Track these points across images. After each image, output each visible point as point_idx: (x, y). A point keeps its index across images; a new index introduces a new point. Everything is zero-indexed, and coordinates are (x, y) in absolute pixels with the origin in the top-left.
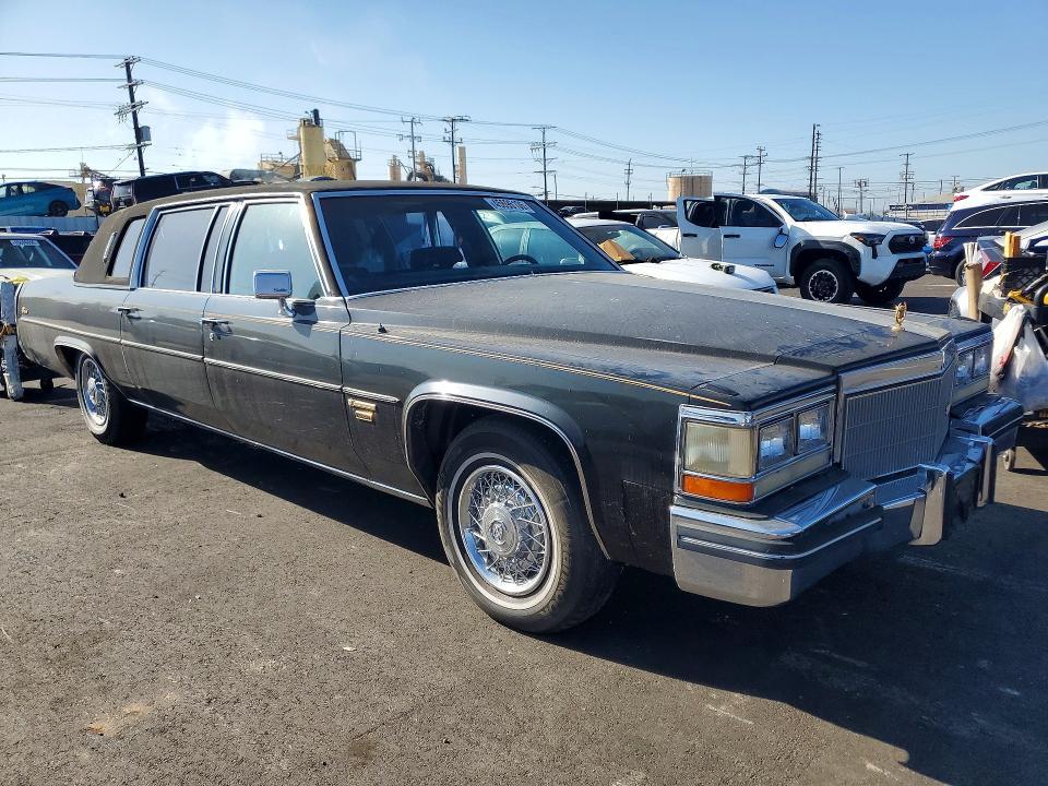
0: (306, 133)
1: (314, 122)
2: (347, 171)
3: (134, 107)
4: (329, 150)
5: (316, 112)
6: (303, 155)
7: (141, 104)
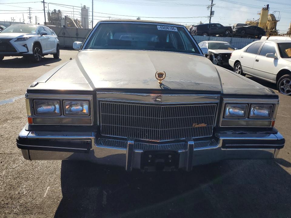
0: (263, 12)
1: (267, 9)
2: (273, 24)
3: (212, 6)
4: (269, 17)
5: (268, 5)
6: (260, 19)
7: (214, 5)
